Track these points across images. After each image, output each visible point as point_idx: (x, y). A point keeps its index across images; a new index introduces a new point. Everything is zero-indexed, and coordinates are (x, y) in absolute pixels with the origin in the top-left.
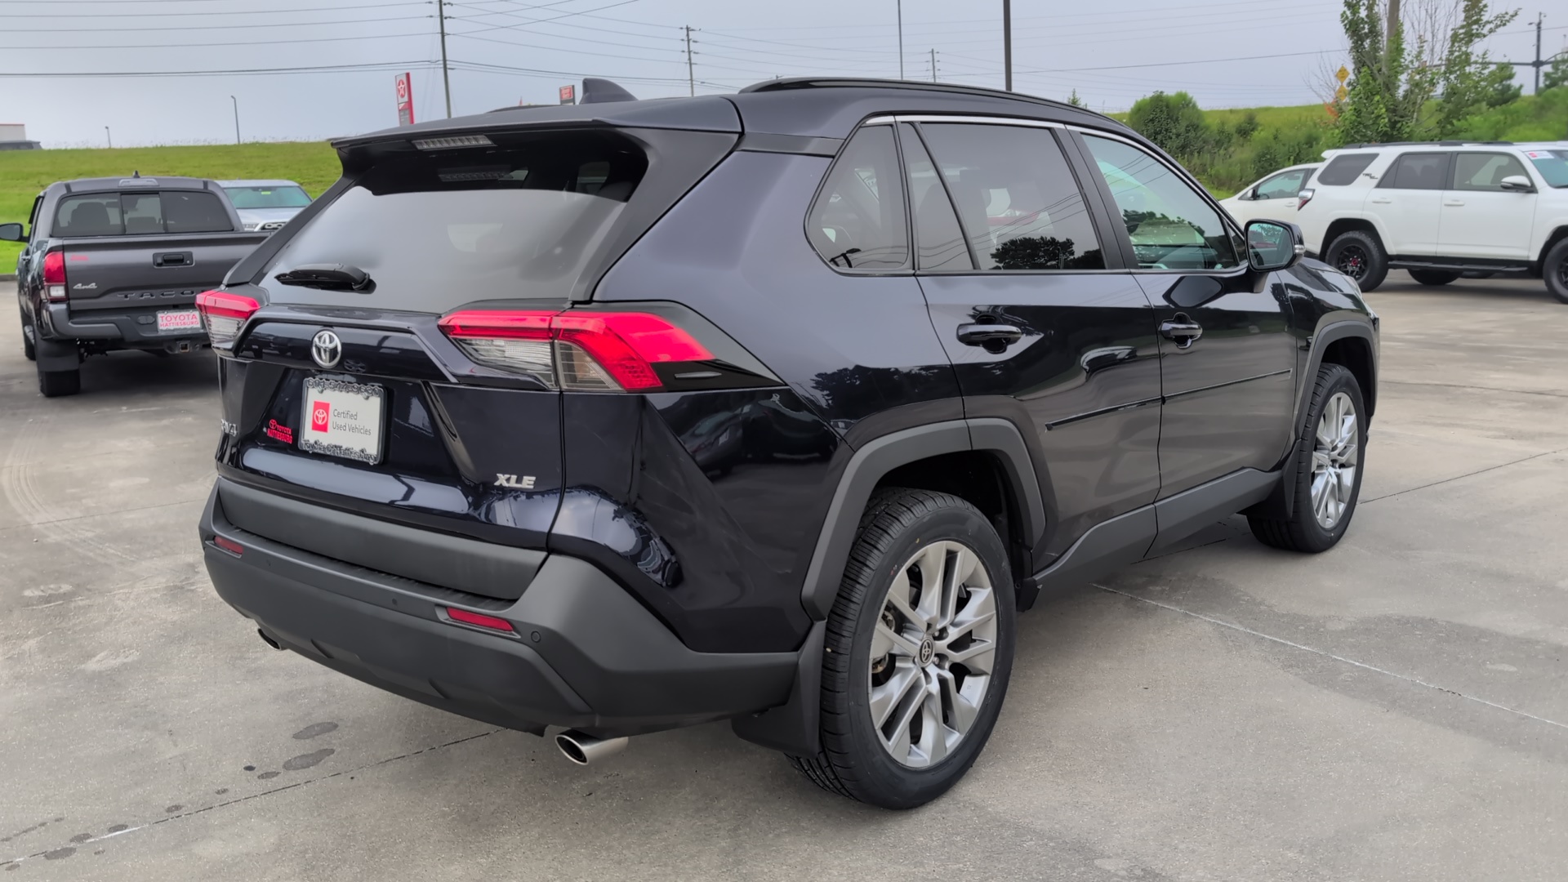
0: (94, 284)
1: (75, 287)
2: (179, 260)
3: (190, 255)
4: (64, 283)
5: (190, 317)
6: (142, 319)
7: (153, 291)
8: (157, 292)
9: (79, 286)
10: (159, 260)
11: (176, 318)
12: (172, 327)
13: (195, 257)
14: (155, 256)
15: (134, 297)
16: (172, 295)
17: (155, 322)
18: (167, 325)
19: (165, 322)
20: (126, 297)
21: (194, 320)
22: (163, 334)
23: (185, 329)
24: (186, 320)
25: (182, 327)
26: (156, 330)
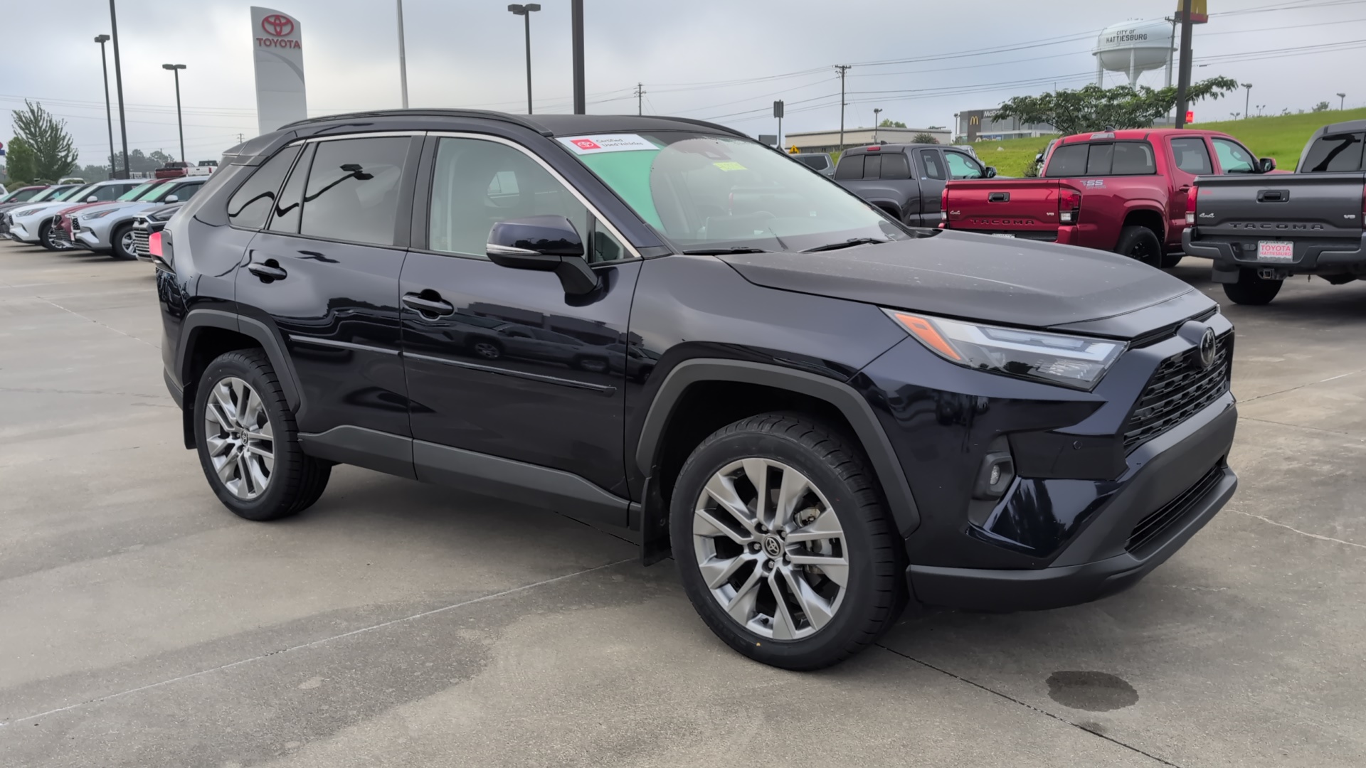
0: (1212, 214)
1: (1200, 216)
2: (1275, 197)
3: (1288, 192)
4: (1193, 212)
5: (1285, 248)
6: (1246, 246)
7: (1255, 223)
8: (1258, 224)
9: (1203, 215)
10: (1260, 197)
11: (1273, 248)
12: (1269, 256)
13: (1292, 196)
14: (1260, 192)
15: (1241, 227)
16: (1271, 227)
17: (1256, 249)
18: (1265, 253)
19: (1265, 250)
20: (1235, 226)
21: (1288, 251)
22: (1262, 261)
23: (1279, 258)
24: (1281, 251)
25: (1277, 257)
26: (1255, 257)
